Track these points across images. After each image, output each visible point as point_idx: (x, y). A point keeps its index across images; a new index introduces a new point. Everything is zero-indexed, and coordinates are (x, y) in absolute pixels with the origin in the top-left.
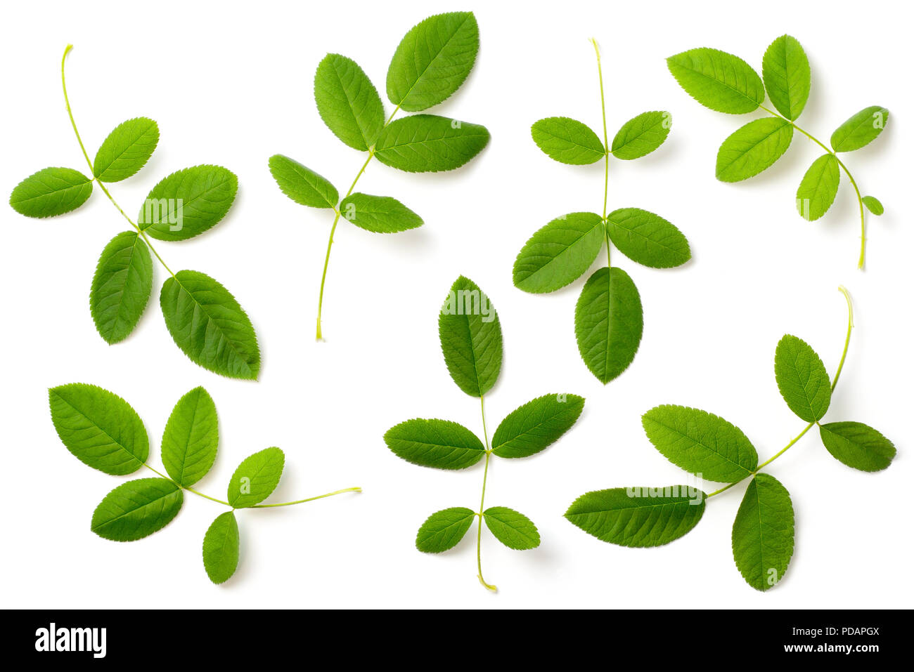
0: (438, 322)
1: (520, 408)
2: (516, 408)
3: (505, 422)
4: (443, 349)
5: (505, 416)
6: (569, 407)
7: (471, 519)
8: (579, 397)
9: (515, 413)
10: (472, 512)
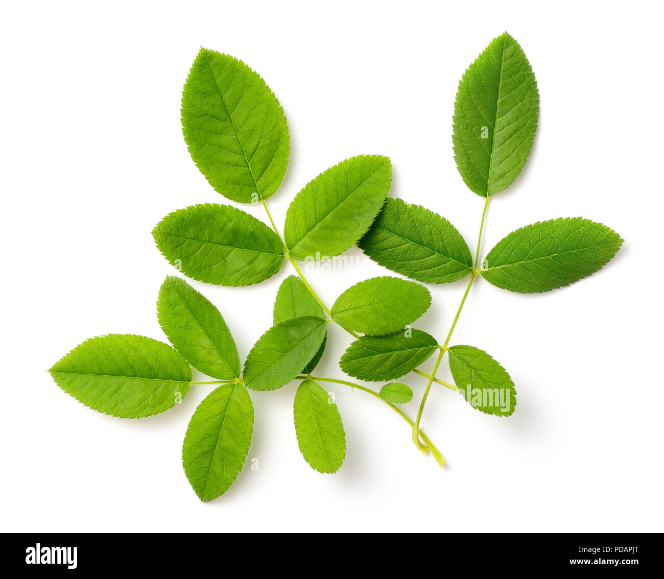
0: (458, 84)
1: (538, 225)
2: (533, 222)
3: (512, 236)
4: (454, 121)
5: (514, 229)
6: (599, 244)
7: (431, 351)
8: (618, 235)
9: (529, 229)
10: (434, 342)
